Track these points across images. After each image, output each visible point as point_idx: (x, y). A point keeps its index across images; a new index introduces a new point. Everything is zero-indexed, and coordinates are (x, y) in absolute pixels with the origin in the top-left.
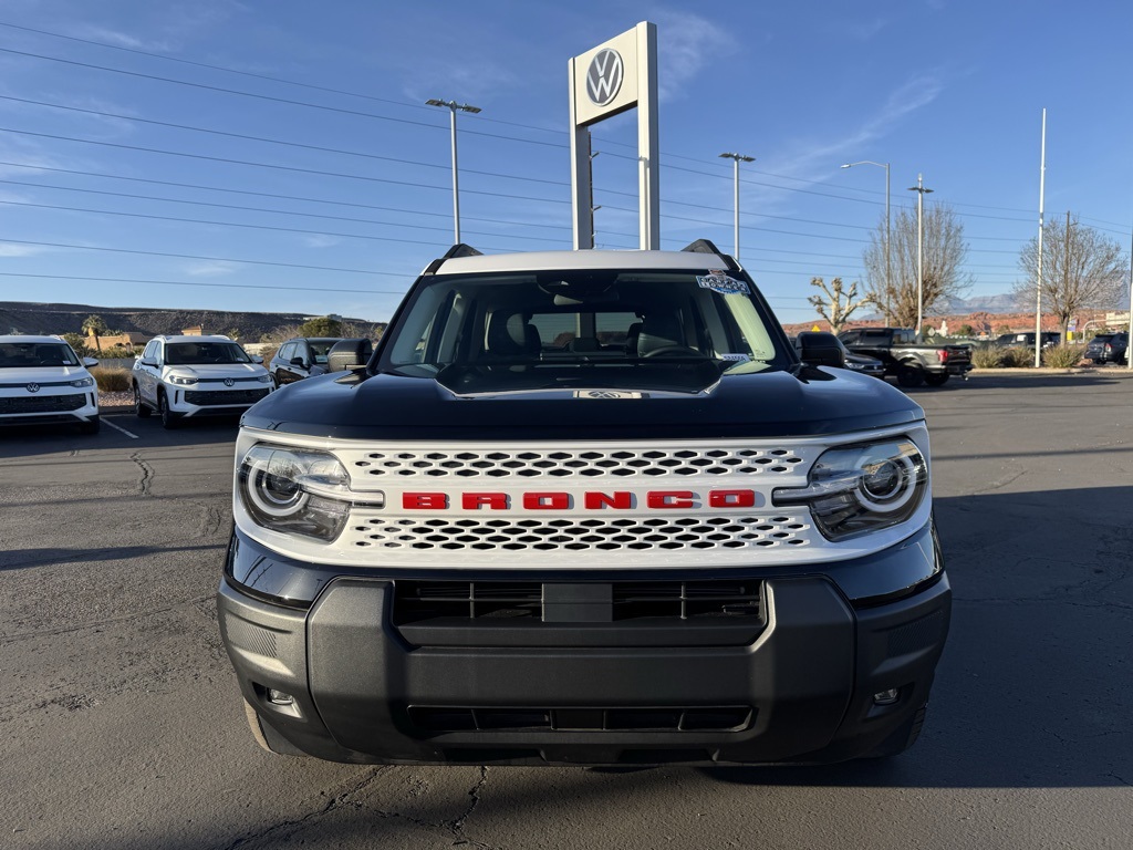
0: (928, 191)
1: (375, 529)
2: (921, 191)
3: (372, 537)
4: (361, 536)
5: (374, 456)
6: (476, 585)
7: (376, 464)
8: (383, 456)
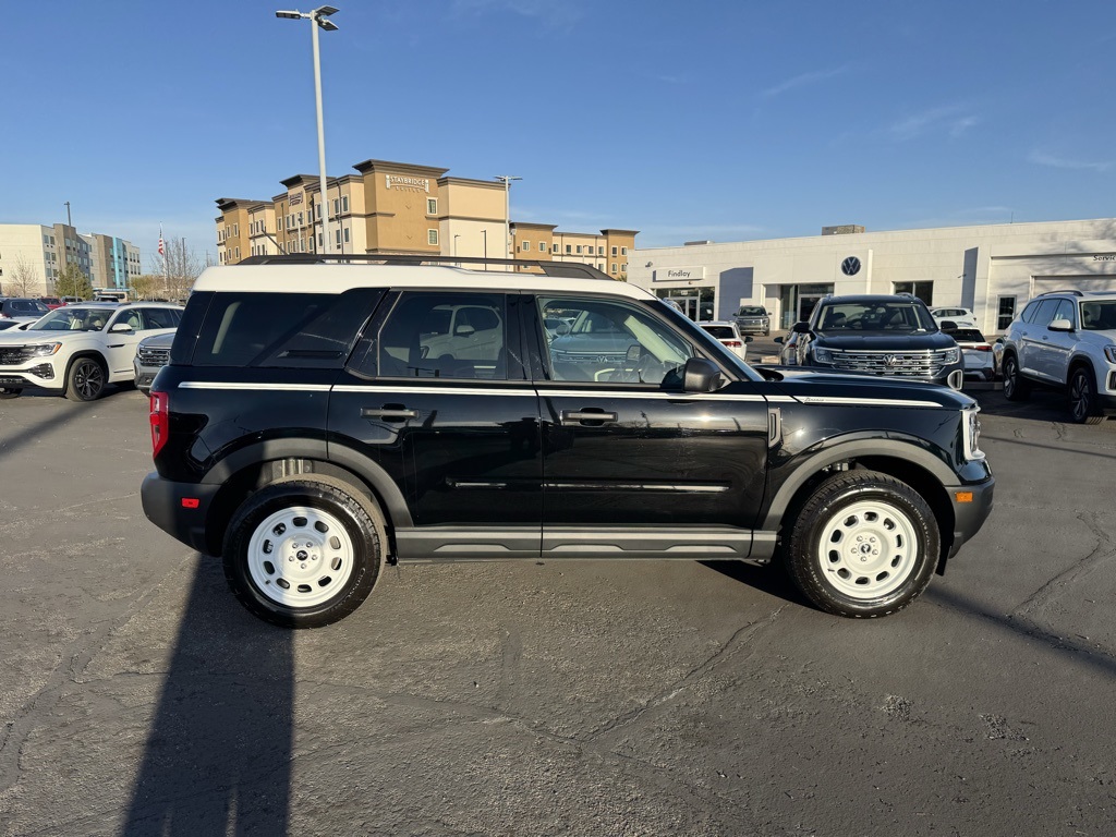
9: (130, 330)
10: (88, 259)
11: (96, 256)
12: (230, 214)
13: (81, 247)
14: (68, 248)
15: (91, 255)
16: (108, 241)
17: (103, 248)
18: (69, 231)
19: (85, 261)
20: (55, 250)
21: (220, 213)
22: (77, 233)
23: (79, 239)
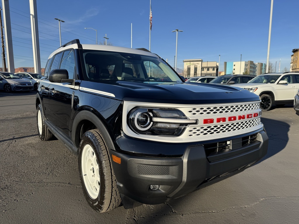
0: (108, 39)
1: (194, 131)
2: (106, 38)
3: (194, 133)
4: (191, 133)
5: (194, 109)
6: (219, 143)
7: (194, 112)
8: (196, 109)
9: (286, 83)
10: (255, 69)
11: (258, 69)
12: (296, 53)
13: (254, 66)
14: (251, 67)
15: (256, 68)
16: (262, 64)
17: (260, 67)
18: (252, 63)
19: (255, 70)
20: (247, 68)
21: (293, 53)
22: (254, 63)
23: (254, 65)
